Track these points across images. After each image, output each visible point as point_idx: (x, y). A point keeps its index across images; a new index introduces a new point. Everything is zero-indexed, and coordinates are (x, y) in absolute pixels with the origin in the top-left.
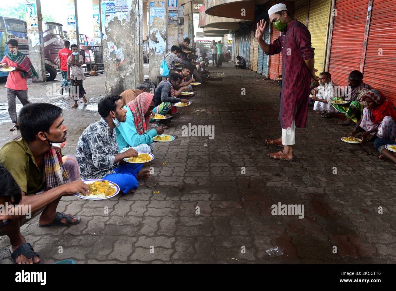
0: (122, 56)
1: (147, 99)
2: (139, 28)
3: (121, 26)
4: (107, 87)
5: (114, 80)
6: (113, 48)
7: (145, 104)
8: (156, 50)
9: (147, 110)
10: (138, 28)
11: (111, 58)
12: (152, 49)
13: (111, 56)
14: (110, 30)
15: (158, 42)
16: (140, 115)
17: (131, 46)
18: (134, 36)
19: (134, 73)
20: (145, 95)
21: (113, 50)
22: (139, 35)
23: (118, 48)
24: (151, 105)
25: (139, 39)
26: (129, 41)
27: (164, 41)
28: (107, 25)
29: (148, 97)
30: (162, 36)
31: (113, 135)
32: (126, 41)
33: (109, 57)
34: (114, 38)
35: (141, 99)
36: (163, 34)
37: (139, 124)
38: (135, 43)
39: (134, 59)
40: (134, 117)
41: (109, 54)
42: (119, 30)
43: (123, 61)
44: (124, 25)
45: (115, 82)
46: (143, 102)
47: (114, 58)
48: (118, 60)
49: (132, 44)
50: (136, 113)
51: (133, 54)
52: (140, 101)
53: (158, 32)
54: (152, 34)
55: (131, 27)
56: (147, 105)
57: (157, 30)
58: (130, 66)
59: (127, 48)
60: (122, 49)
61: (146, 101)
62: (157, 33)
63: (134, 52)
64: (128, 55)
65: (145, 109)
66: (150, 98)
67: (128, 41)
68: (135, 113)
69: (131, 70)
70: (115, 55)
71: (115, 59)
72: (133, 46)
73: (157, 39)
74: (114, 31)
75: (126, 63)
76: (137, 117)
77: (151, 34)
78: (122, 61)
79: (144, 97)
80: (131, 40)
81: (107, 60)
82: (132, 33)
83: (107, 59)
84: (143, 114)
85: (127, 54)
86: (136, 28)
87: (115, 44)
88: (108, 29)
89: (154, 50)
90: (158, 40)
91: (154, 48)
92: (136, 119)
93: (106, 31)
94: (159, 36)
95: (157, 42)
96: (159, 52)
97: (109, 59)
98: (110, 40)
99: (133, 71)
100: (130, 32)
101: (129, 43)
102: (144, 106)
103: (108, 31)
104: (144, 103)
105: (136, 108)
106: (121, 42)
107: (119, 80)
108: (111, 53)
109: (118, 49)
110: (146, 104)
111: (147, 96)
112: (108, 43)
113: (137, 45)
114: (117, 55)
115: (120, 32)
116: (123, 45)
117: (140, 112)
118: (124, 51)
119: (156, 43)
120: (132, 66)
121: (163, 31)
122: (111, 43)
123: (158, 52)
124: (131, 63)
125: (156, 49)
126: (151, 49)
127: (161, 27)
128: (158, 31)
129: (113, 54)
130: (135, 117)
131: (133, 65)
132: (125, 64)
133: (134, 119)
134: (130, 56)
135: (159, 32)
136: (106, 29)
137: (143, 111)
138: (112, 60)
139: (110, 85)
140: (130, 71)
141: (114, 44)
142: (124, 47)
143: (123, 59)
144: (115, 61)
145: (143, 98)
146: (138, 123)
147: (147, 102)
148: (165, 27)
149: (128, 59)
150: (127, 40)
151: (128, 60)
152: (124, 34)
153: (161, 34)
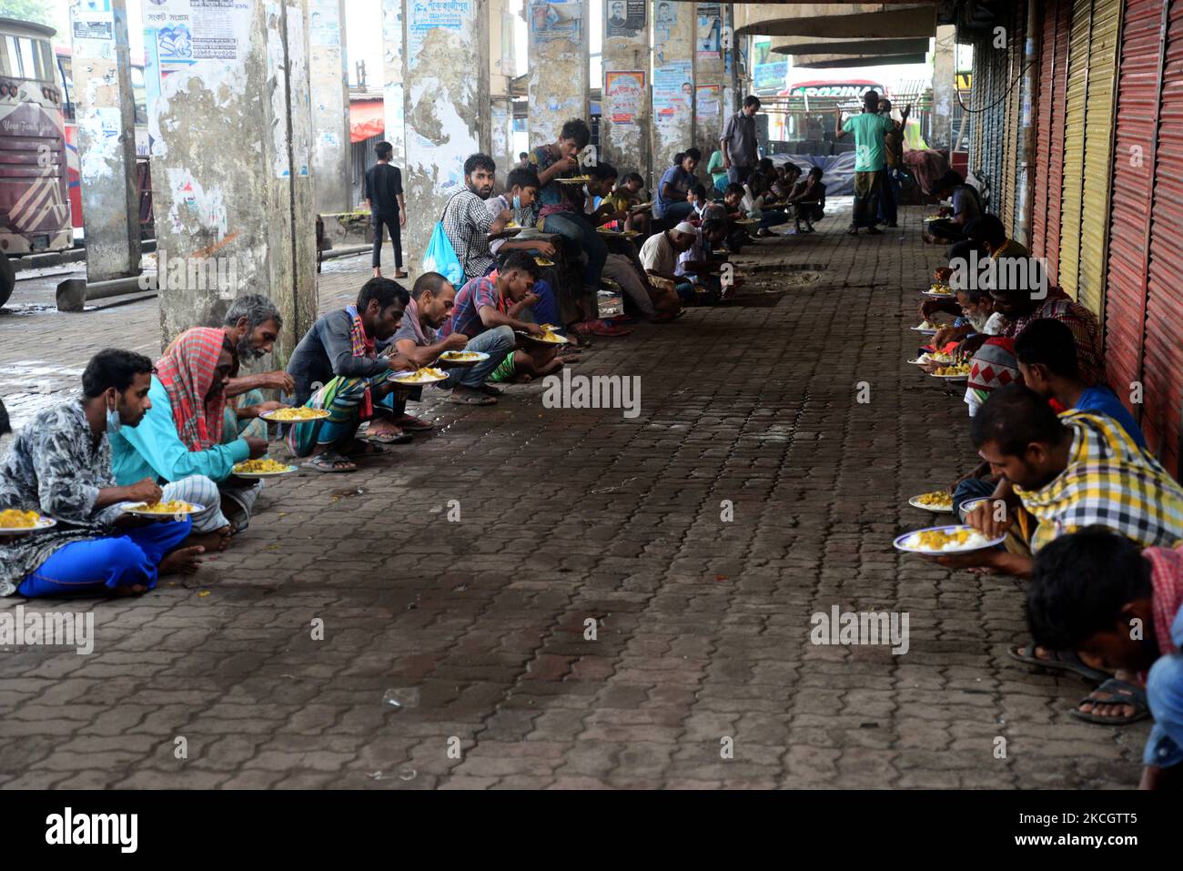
0: (221, 217)
1: (206, 348)
2: (289, 112)
3: (216, 111)
4: (166, 331)
5: (192, 303)
6: (188, 188)
7: (202, 363)
8: (435, 177)
9: (211, 380)
10: (280, 113)
11: (182, 227)
12: (421, 170)
13: (181, 218)
14: (176, 125)
15: (446, 140)
16: (188, 397)
17: (252, 180)
18: (263, 146)
19: (263, 280)
20: (198, 337)
21: (187, 195)
22: (289, 139)
23: (206, 188)
24: (221, 364)
25: (291, 155)
26: (244, 163)
27: (471, 134)
28: (166, 108)
29: (207, 340)
30: (462, 115)
31: (101, 448)
32: (236, 165)
33: (174, 223)
34: (193, 152)
35: (188, 349)
36: (465, 102)
37: (187, 423)
38: (265, 169)
39: (266, 229)
40: (171, 401)
41: (174, 209)
42: (207, 125)
43: (225, 235)
44: (225, 105)
45: (198, 312)
46: (194, 359)
47: (193, 226)
48: (206, 234)
49: (256, 173)
50: (177, 392)
51: (261, 209)
52: (183, 358)
53: (446, 97)
54: (420, 103)
55: (250, 113)
56: (208, 366)
57: (440, 89)
58: (249, 253)
59: (236, 189)
60: (219, 193)
61: (201, 353)
62: (439, 102)
63: (264, 203)
64: (243, 214)
65: (205, 377)
66: (214, 344)
67: (241, 164)
68: (173, 389)
69: (252, 267)
70: (197, 214)
71: (197, 229)
72: (260, 181)
73: (439, 125)
74: (191, 127)
75: (236, 242)
76: (181, 404)
77: (415, 105)
78: (221, 236)
79: (197, 344)
80: (252, 161)
81: (168, 233)
82: (254, 134)
83: (169, 225)
84: (196, 393)
85: (241, 212)
86: (272, 116)
87: (195, 173)
88: (168, 121)
89: (430, 177)
90: (444, 132)
91: (427, 167)
92: (176, 408)
93: (162, 127)
94: (446, 114)
95: (441, 140)
96: (452, 183)
97: (175, 230)
98: (176, 160)
99: (263, 273)
100: (249, 131)
101: (244, 170)
102: (200, 370)
103: (170, 130)
104: (199, 360)
105: (176, 379)
106: (218, 167)
107: (211, 305)
108: (180, 208)
109: (205, 193)
110: (204, 364)
111: (204, 339)
112: (170, 171)
113: (280, 175)
114: (201, 213)
115: (210, 133)
116: (222, 178)
117: (188, 387)
118: (227, 199)
119: (438, 144)
120: (258, 253)
121: (466, 90)
122: (180, 170)
123: (446, 185)
124: (252, 243)
125: (436, 169)
126: (415, 170)
127: (455, 74)
128: (446, 92)
129: (187, 213)
130: (175, 403)
131: (262, 251)
132: (233, 246)
133: (172, 407)
134: (250, 218)
135: (450, 95)
136: (161, 119)
137: (196, 386)
138: (185, 232)
139: (177, 322)
140: (249, 273)
141: (193, 174)
142: (229, 184)
143: (223, 229)
144: (197, 234)
145: (194, 347)
146: (184, 421)
147: (208, 357)
148: (476, 74)
149: (243, 227)
150: (235, 160)
151: (243, 231)
152: (227, 139)
153: (458, 105)
